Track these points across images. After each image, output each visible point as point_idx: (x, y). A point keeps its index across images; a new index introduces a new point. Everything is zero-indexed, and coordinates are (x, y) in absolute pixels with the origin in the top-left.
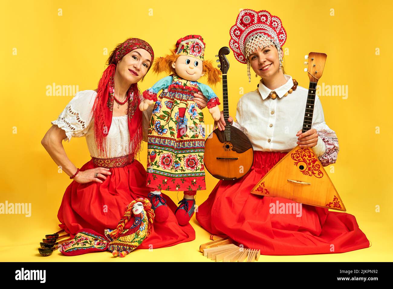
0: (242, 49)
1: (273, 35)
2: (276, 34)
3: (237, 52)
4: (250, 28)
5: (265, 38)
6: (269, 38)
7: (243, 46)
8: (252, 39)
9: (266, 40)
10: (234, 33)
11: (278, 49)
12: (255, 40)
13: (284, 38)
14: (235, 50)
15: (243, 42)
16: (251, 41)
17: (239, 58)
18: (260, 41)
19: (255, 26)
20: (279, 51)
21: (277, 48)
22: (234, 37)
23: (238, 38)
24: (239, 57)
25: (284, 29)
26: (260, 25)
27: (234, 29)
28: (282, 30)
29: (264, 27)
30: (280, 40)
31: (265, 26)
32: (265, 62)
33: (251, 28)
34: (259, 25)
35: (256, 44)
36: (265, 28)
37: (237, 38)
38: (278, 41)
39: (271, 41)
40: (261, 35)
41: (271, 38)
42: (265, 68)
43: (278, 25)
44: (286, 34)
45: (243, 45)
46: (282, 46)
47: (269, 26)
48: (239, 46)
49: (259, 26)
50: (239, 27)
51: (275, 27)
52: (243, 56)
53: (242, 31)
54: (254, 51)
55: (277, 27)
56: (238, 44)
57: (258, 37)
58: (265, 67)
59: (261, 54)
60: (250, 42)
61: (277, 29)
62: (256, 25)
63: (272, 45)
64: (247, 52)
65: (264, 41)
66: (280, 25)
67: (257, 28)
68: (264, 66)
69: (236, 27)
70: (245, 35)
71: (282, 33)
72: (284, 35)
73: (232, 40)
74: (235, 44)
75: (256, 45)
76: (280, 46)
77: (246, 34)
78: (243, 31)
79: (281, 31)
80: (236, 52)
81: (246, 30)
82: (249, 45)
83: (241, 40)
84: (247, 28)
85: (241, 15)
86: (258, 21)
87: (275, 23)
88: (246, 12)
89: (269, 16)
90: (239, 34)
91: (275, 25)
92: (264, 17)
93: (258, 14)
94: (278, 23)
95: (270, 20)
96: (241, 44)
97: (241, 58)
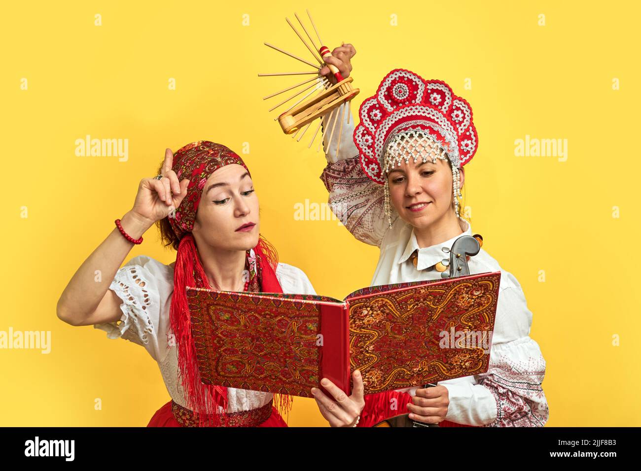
0: (378, 150)
1: (448, 138)
2: (456, 137)
3: (367, 154)
4: (404, 110)
5: (430, 142)
6: (439, 144)
7: (381, 144)
8: (403, 138)
9: (432, 146)
10: (368, 113)
11: (454, 171)
12: (407, 141)
13: (472, 148)
14: (363, 150)
15: (383, 137)
16: (399, 139)
17: (368, 167)
18: (417, 145)
19: (416, 109)
20: (454, 176)
21: (451, 167)
22: (366, 120)
23: (376, 125)
24: (370, 165)
25: (474, 130)
26: (427, 110)
27: (371, 105)
28: (471, 131)
29: (433, 115)
30: (462, 152)
31: (435, 114)
32: (418, 193)
33: (406, 110)
34: (424, 109)
35: (408, 150)
36: (435, 118)
37: (373, 125)
38: (457, 153)
39: (442, 150)
40: (423, 134)
41: (444, 143)
43: (464, 118)
44: (477, 141)
45: (382, 142)
46: (463, 164)
47: (444, 116)
48: (373, 143)
49: (423, 111)
50: (382, 102)
51: (457, 122)
52: (379, 165)
53: (385, 114)
54: (399, 164)
55: (460, 123)
56: (372, 139)
57: (416, 136)
58: (417, 204)
59: (414, 175)
60: (397, 142)
61: (460, 126)
62: (418, 107)
63: (441, 160)
64: (386, 162)
65: (426, 149)
66: (468, 118)
67: (419, 114)
68: (414, 201)
69: (376, 103)
70: (391, 123)
71: (469, 138)
72: (472, 143)
73: (361, 126)
74: (367, 137)
75: (408, 153)
76: (459, 164)
77: (393, 122)
78: (389, 114)
79: (468, 133)
80: (365, 155)
81: (396, 112)
82: (393, 148)
83: (380, 131)
84: (398, 109)
85: (391, 79)
86: (424, 99)
87: (459, 112)
88: (401, 75)
89: (448, 96)
90: (379, 119)
91: (457, 116)
92: (438, 94)
93: (427, 85)
94: (465, 114)
95: (449, 104)
96: (378, 140)
97: (373, 169)
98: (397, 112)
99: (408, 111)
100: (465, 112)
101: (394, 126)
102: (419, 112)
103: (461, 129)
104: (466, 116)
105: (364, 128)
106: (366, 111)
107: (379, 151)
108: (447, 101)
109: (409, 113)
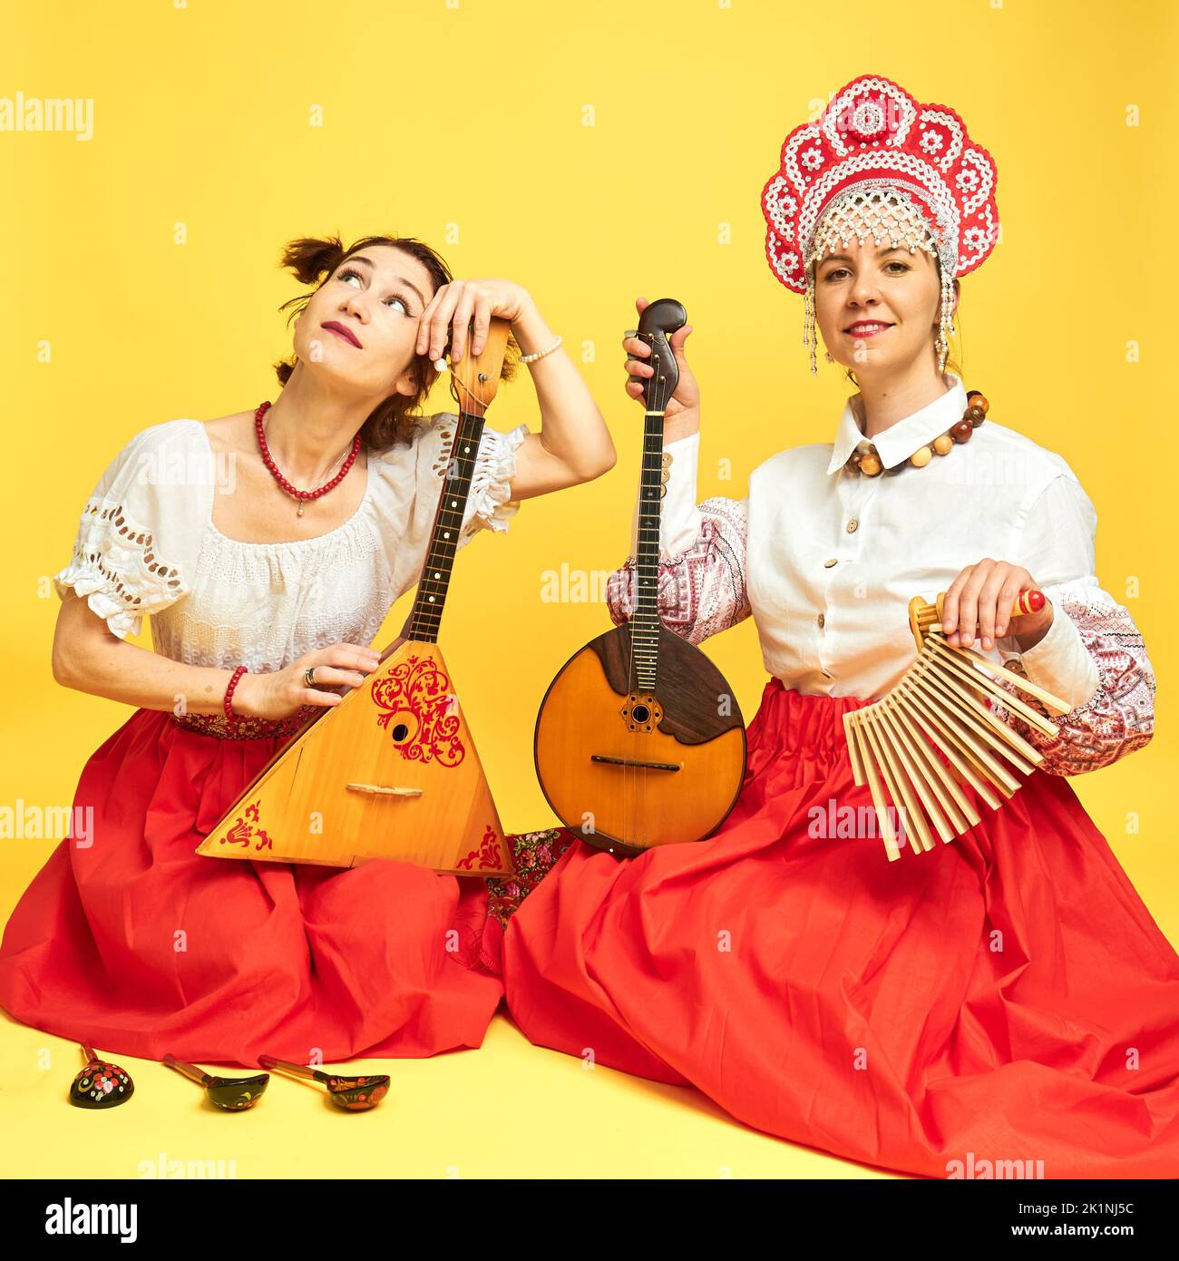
0: (804, 227)
1: (943, 218)
2: (958, 221)
3: (782, 232)
4: (867, 157)
5: (909, 215)
6: (925, 223)
7: (812, 217)
8: (859, 201)
9: (912, 222)
10: (799, 154)
11: (944, 281)
12: (867, 207)
13: (983, 246)
14: (777, 225)
15: (819, 204)
16: (851, 203)
17: (779, 258)
18: (886, 215)
19: (892, 157)
20: (944, 290)
21: (940, 272)
22: (792, 168)
24: (784, 255)
25: (994, 212)
26: (911, 161)
27: (807, 138)
28: (987, 212)
29: (922, 174)
30: (962, 249)
31: (926, 173)
33: (872, 157)
34: (907, 158)
35: (867, 222)
36: (923, 178)
37: (803, 178)
38: (954, 249)
40: (898, 198)
41: (933, 223)
42: (862, 329)
45: (816, 212)
46: (961, 274)
47: (943, 177)
48: (797, 214)
49: (903, 162)
50: (828, 136)
51: (964, 191)
52: (800, 256)
53: (830, 158)
54: (846, 246)
55: (970, 194)
56: (797, 204)
57: (885, 200)
58: (865, 323)
60: (848, 207)
61: (969, 200)
62: (895, 153)
63: (925, 254)
65: (901, 224)
67: (894, 168)
68: (862, 318)
69: (817, 135)
70: (837, 179)
71: (982, 225)
72: (986, 237)
73: (780, 178)
74: (788, 199)
75: (865, 227)
77: (843, 177)
78: (838, 161)
79: (981, 216)
80: (777, 234)
81: (851, 159)
82: (838, 217)
83: (815, 191)
84: (856, 154)
85: (853, 93)
86: (910, 140)
87: (972, 174)
88: (875, 88)
89: (957, 139)
90: (818, 168)
91: (967, 180)
92: (937, 134)
93: (920, 114)
94: (981, 179)
95: (956, 156)
96: (807, 209)
97: (788, 263)
98: (855, 158)
99: (874, 160)
100: (983, 175)
101: (842, 184)
102: (896, 163)
103: (970, 207)
104: (984, 183)
105: (785, 182)
106: (796, 149)
107: (806, 229)
108: (954, 148)
109: (877, 162)
